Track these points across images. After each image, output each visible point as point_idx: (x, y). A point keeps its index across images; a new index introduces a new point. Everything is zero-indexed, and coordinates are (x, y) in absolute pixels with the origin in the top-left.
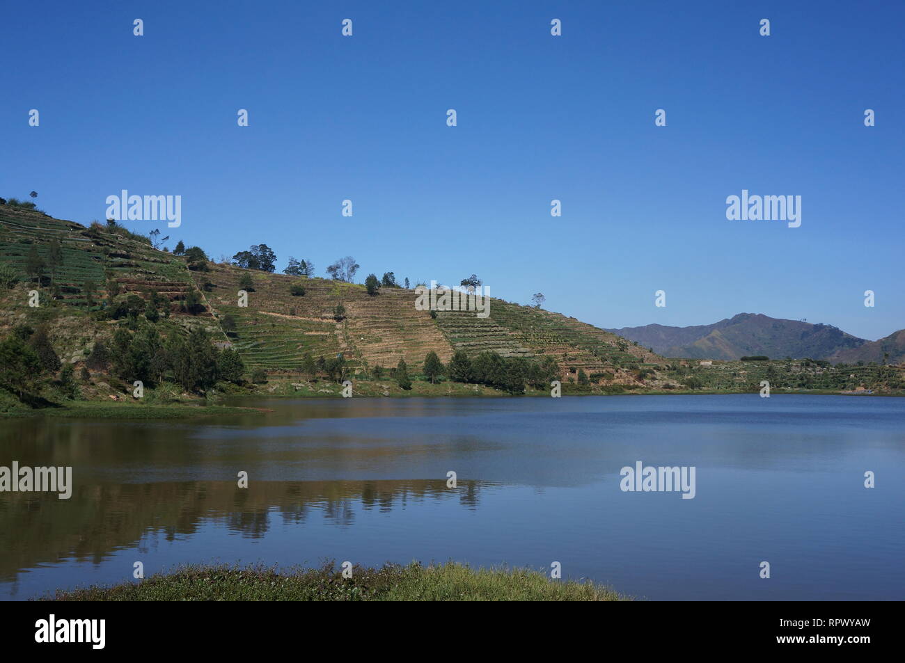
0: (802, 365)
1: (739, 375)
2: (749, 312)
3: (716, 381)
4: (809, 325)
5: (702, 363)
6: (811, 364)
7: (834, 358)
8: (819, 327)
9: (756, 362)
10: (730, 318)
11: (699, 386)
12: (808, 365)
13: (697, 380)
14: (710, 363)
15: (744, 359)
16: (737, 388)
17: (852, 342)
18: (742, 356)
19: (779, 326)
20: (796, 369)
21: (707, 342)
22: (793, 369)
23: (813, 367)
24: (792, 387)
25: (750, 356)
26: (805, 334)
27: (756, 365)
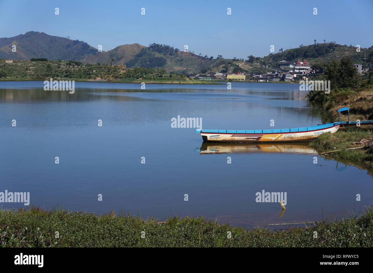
0: (67, 64)
1: (30, 70)
2: (35, 31)
3: (16, 73)
4: (71, 41)
5: (7, 62)
6: (72, 64)
7: (84, 61)
8: (76, 42)
9: (40, 62)
10: (24, 34)
11: (5, 76)
12: (70, 64)
13: (3, 72)
14: (11, 62)
15: (33, 60)
16: (28, 78)
17: (94, 51)
18: (31, 58)
19: (54, 39)
20: (63, 67)
21: (8, 48)
22: (62, 66)
23: (73, 65)
24: (61, 77)
25: (36, 58)
26: (68, 46)
27: (40, 63)
